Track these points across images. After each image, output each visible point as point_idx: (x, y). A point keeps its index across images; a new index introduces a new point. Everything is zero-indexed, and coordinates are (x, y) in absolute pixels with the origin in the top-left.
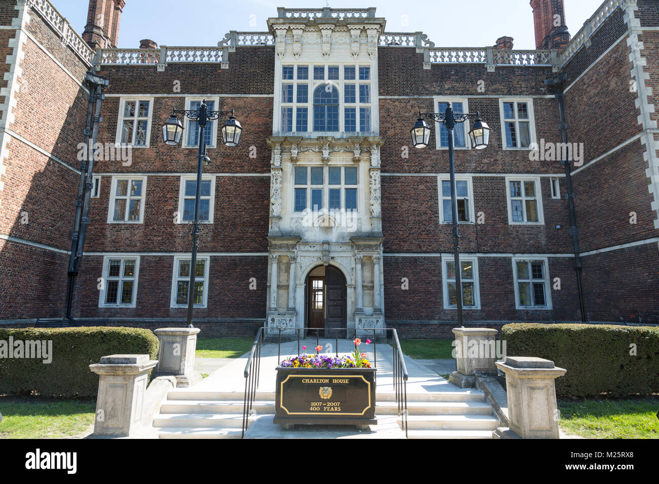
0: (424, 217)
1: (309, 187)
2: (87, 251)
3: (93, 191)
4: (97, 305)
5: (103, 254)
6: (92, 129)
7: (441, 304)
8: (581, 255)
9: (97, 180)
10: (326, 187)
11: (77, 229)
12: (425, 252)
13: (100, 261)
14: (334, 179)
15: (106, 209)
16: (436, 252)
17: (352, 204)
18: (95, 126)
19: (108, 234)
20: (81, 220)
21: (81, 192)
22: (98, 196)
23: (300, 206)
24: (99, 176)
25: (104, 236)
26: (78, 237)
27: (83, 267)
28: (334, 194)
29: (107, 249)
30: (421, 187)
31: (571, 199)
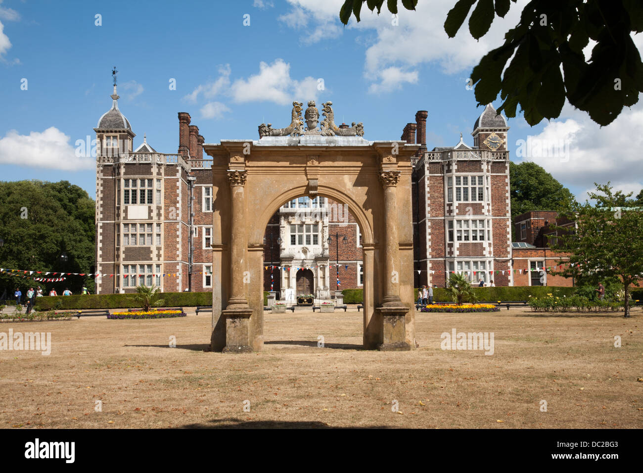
0: (350, 244)
1: (297, 234)
2: (195, 263)
3: (194, 234)
4: (202, 287)
5: (203, 264)
6: (191, 203)
7: (356, 283)
8: (420, 261)
9: (196, 229)
10: (305, 234)
11: (190, 252)
12: (350, 260)
13: (201, 267)
14: (308, 230)
15: (201, 242)
16: (354, 260)
17: (316, 242)
18: (192, 202)
19: (204, 254)
20: (191, 248)
21: (189, 235)
22: (197, 237)
23: (293, 242)
24: (197, 226)
25: (202, 255)
26: (191, 256)
27: (194, 269)
28: (308, 237)
29: (205, 261)
30: (349, 230)
31: (418, 235)
